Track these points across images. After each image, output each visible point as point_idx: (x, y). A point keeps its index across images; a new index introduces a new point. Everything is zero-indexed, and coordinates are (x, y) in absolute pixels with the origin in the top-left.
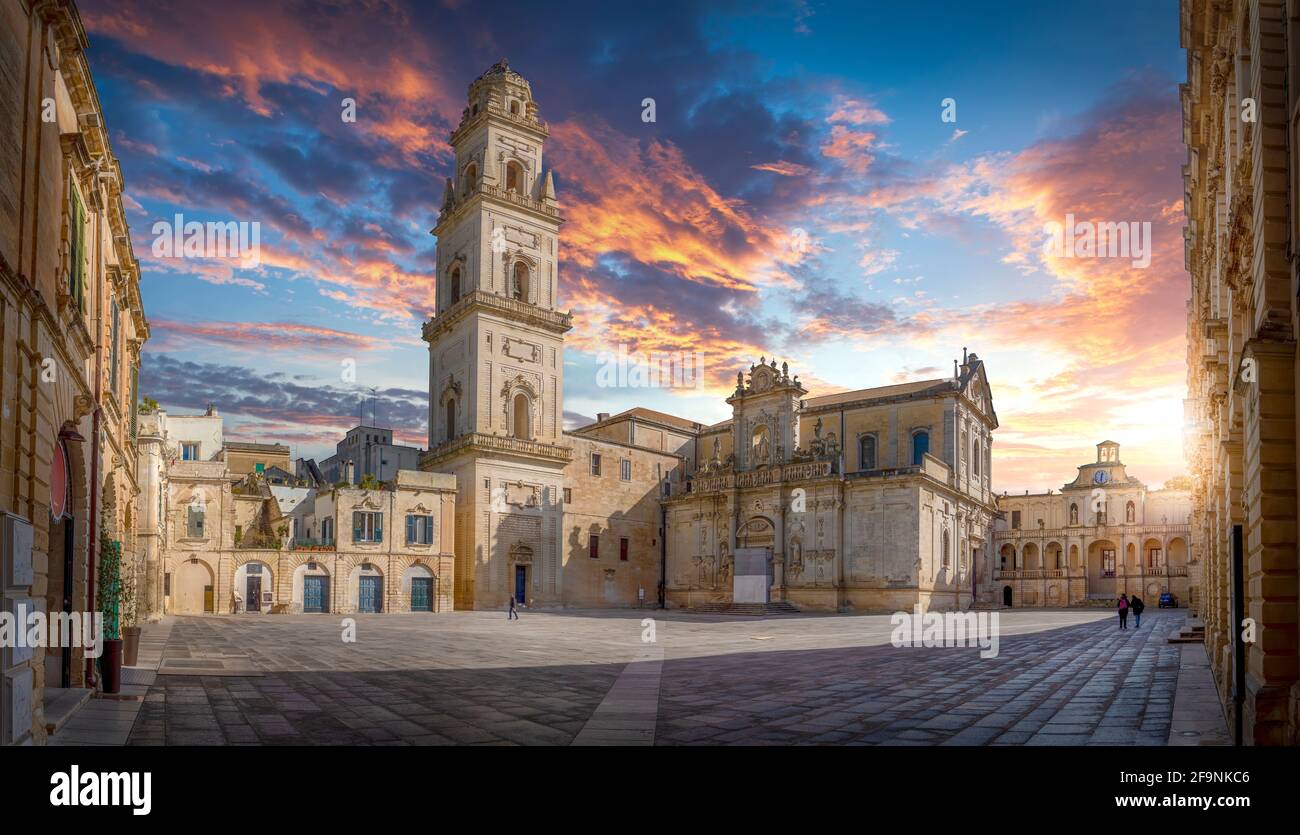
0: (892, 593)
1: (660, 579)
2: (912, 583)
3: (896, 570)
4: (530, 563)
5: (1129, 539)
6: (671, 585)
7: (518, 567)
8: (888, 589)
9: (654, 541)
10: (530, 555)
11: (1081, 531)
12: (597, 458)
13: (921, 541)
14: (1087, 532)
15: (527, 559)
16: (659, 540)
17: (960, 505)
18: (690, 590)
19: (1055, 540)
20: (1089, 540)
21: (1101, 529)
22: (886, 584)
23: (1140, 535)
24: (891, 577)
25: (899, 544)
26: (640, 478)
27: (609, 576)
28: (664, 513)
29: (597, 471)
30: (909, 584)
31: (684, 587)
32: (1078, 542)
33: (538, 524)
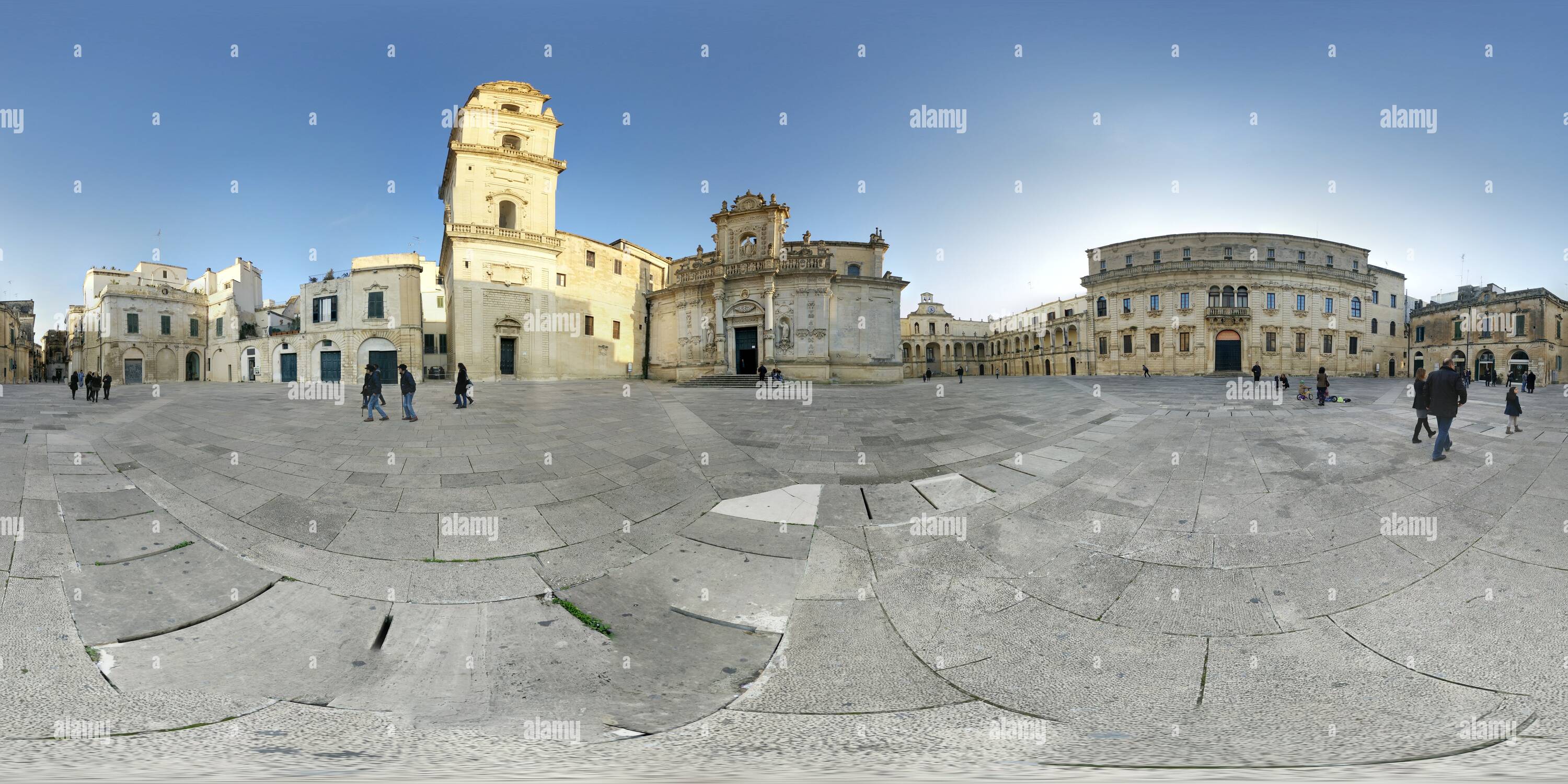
1: (644, 355)
4: (517, 335)
5: (948, 342)
6: (653, 361)
7: (503, 340)
9: (641, 326)
10: (519, 328)
11: (922, 338)
12: (591, 254)
14: (926, 338)
15: (513, 332)
16: (644, 326)
18: (678, 366)
19: (907, 341)
20: (927, 342)
21: (933, 337)
23: (953, 340)
24: (874, 355)
26: (629, 275)
27: (603, 351)
28: (648, 306)
29: (591, 263)
30: (893, 360)
31: (671, 364)
32: (921, 344)
33: (528, 300)
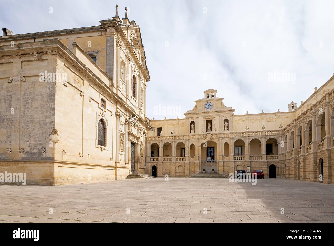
0: (28, 164)
2: (49, 155)
3: (32, 142)
8: (24, 161)
13: (57, 113)
17: (119, 107)
19: (182, 141)
22: (22, 156)
24: (27, 149)
25: (36, 116)
30: (44, 155)
